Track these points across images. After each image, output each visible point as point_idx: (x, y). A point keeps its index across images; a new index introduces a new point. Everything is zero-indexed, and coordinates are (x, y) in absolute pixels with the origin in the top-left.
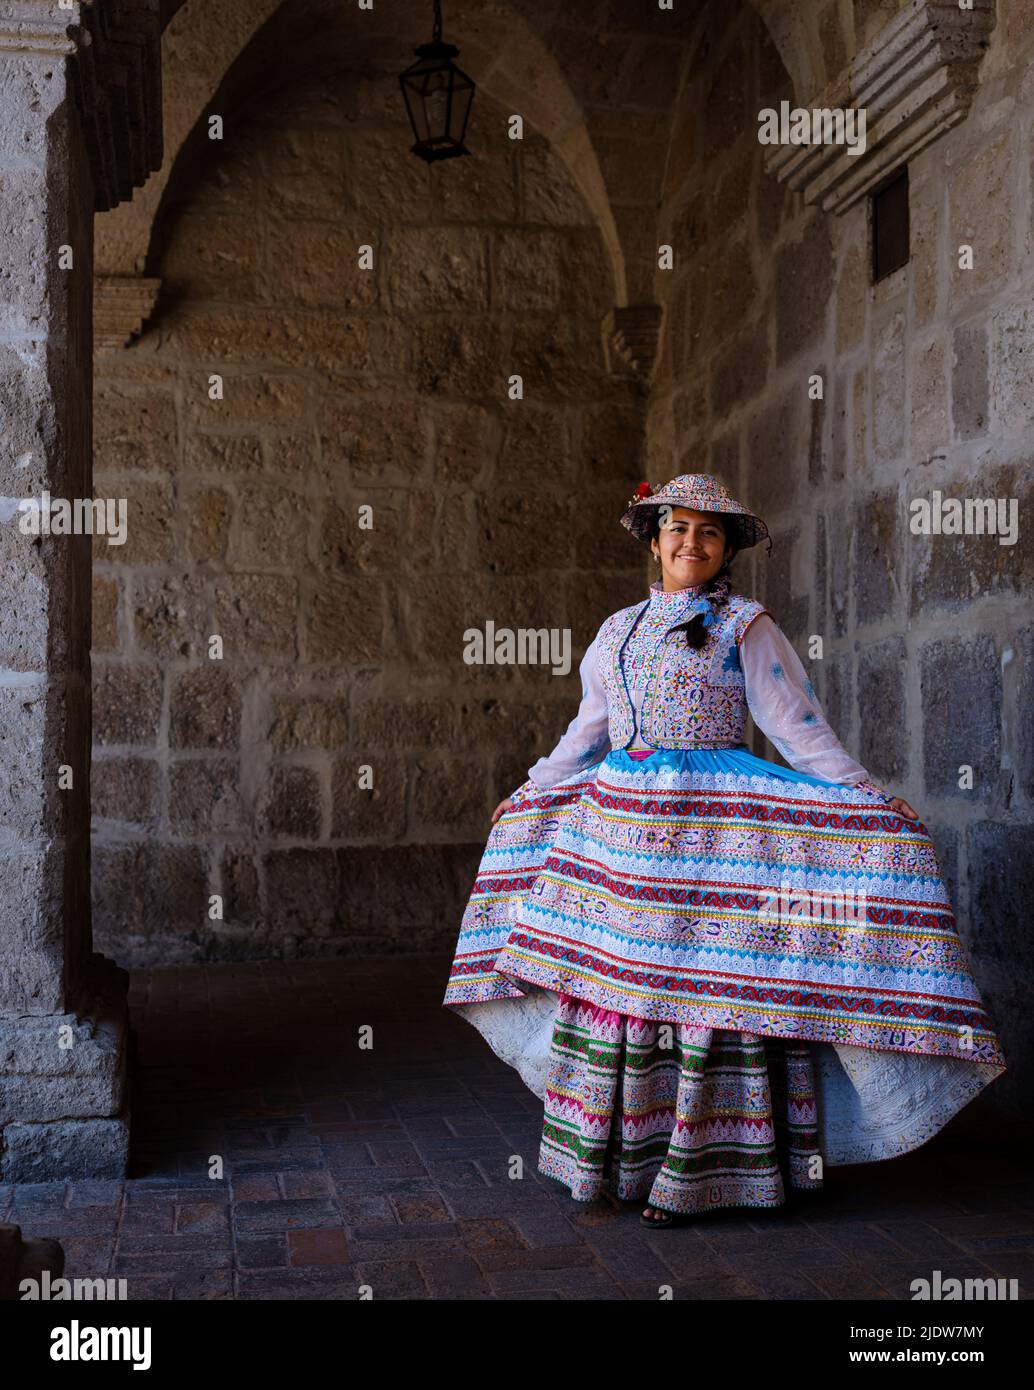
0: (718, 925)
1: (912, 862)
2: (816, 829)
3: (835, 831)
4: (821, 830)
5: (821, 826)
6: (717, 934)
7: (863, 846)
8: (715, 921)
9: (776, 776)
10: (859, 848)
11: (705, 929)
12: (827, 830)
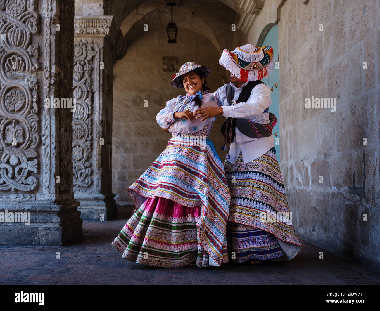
0: (192, 180)
1: (228, 198)
2: (215, 174)
3: (218, 178)
4: (216, 175)
5: (217, 174)
6: (191, 182)
7: (221, 186)
8: (192, 178)
9: (211, 147)
10: (220, 186)
11: (188, 180)
12: (217, 176)
